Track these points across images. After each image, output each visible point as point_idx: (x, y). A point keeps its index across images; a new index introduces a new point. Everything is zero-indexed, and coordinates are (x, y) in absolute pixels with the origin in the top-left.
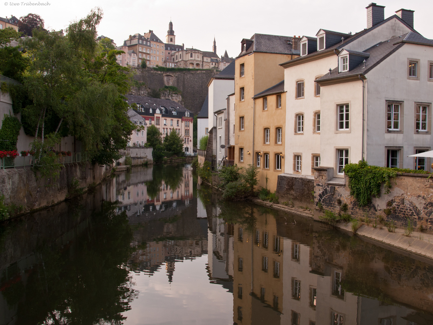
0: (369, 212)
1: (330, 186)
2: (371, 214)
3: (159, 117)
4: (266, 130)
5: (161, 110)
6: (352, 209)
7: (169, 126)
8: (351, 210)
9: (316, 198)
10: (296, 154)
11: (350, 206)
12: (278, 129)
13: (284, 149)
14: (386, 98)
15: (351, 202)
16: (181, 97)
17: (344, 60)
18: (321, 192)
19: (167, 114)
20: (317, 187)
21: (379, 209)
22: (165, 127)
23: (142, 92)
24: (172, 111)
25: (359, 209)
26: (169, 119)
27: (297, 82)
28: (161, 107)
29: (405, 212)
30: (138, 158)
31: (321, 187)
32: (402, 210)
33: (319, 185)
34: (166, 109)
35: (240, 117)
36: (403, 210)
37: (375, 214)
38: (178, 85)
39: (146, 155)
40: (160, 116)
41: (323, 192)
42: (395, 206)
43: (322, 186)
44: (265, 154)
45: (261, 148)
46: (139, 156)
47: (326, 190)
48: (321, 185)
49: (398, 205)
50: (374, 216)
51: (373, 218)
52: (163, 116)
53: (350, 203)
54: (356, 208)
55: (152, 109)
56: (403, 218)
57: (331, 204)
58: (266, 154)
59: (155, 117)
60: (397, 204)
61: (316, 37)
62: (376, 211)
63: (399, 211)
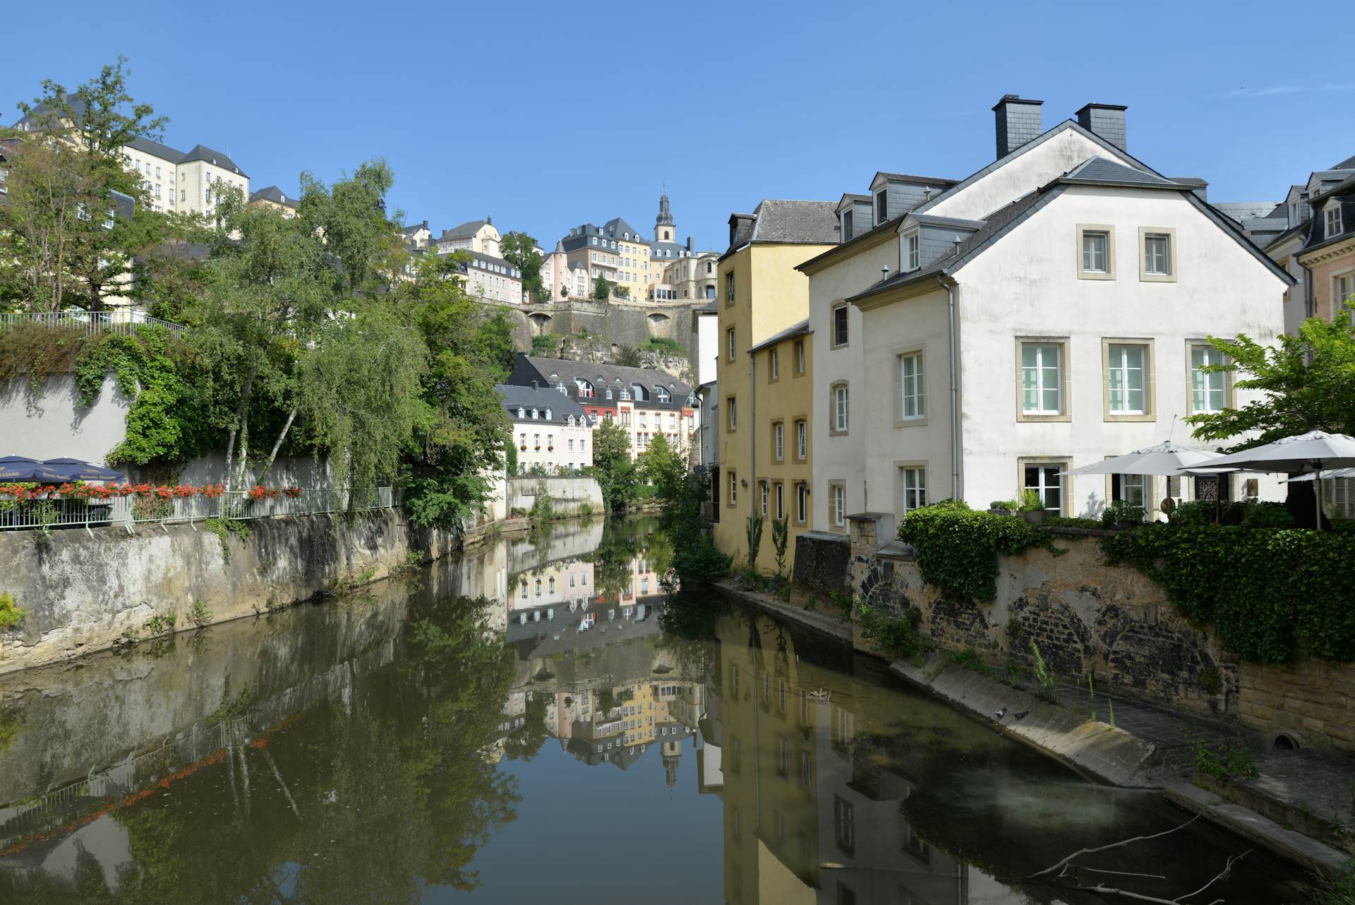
0: (969, 630)
1: (883, 561)
2: (975, 637)
3: (629, 408)
4: (777, 424)
5: (632, 393)
6: (933, 623)
7: (652, 429)
8: (931, 625)
9: (855, 591)
10: (834, 483)
11: (927, 613)
12: (800, 423)
13: (811, 471)
14: (1016, 330)
15: (930, 603)
16: (686, 362)
17: (912, 240)
18: (865, 577)
19: (648, 401)
20: (857, 564)
21: (993, 622)
22: (643, 431)
23: (599, 354)
24: (657, 394)
25: (949, 623)
26: (650, 413)
27: (834, 307)
28: (634, 384)
29: (1051, 631)
30: (566, 500)
31: (865, 565)
32: (1045, 626)
33: (860, 559)
34: (643, 388)
35: (729, 399)
36: (1048, 628)
37: (983, 636)
38: (679, 335)
39: (587, 494)
40: (631, 405)
41: (870, 577)
42: (1028, 614)
43: (867, 562)
44: (775, 484)
45: (767, 471)
46: (570, 496)
47: (875, 571)
48: (865, 559)
49: (1035, 613)
50: (982, 641)
51: (980, 645)
52: (638, 405)
53: (927, 606)
54: (941, 618)
55: (612, 390)
56: (1048, 647)
57: (887, 607)
58: (778, 484)
59: (619, 407)
60: (1032, 609)
61: (869, 194)
62: (986, 627)
63: (1038, 628)
